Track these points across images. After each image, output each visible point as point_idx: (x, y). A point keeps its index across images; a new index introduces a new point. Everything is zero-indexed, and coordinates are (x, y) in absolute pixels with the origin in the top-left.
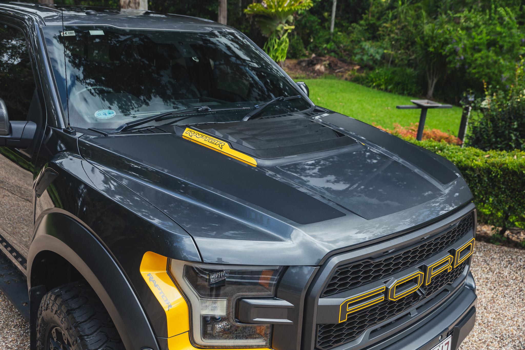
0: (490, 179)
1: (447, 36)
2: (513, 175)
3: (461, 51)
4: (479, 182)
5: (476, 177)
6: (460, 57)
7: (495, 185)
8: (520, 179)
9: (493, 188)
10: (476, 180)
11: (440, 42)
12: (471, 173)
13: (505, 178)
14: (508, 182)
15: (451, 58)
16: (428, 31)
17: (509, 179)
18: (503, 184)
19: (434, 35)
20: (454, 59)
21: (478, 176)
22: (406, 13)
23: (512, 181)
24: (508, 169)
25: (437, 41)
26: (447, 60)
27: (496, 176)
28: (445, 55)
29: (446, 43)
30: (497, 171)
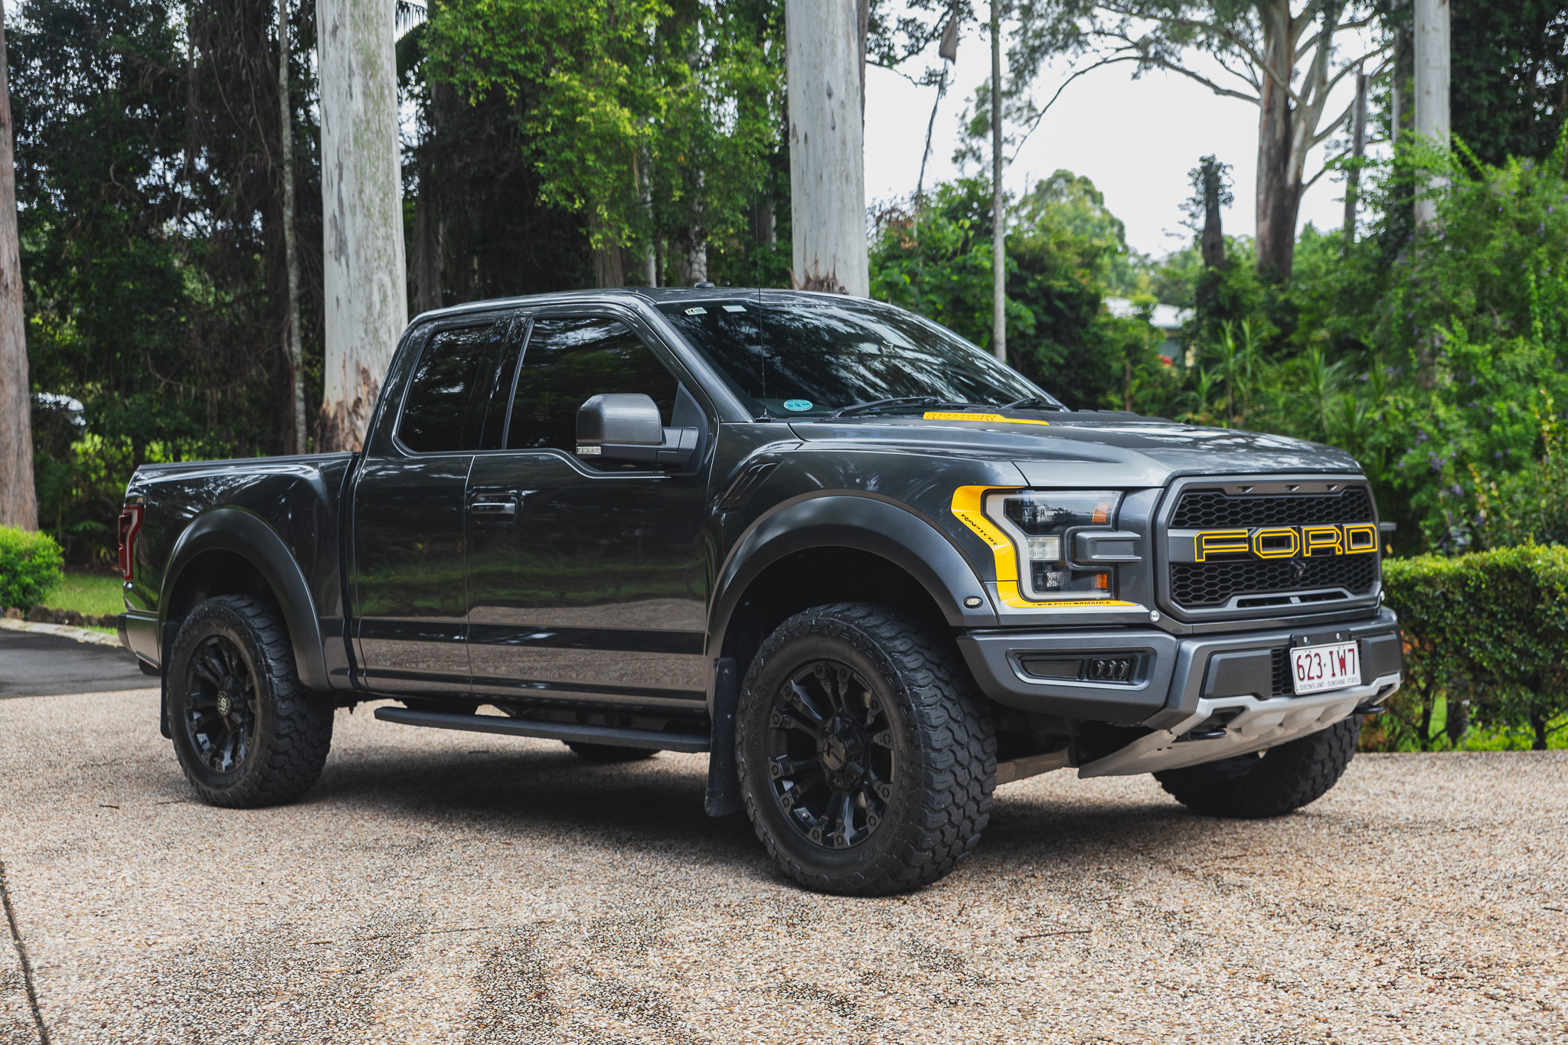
0: (1469, 597)
1: (1398, 428)
2: (1511, 581)
3: (1449, 468)
4: (1447, 608)
5: (1438, 598)
6: (1450, 488)
7: (1483, 610)
8: (1526, 584)
9: (1480, 617)
10: (1439, 606)
11: (1378, 447)
12: (1429, 591)
13: (1496, 588)
14: (1504, 597)
15: (1423, 497)
16: (1333, 419)
17: (1505, 588)
18: (1496, 603)
19: (1355, 430)
20: (1433, 497)
21: (1444, 594)
22: (1254, 374)
23: (1512, 591)
24: (1498, 566)
25: (1366, 445)
26: (1413, 503)
27: (1478, 588)
28: (1403, 487)
29: (1397, 448)
30: (1478, 576)
